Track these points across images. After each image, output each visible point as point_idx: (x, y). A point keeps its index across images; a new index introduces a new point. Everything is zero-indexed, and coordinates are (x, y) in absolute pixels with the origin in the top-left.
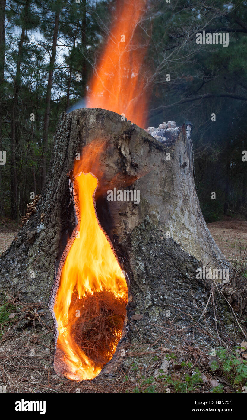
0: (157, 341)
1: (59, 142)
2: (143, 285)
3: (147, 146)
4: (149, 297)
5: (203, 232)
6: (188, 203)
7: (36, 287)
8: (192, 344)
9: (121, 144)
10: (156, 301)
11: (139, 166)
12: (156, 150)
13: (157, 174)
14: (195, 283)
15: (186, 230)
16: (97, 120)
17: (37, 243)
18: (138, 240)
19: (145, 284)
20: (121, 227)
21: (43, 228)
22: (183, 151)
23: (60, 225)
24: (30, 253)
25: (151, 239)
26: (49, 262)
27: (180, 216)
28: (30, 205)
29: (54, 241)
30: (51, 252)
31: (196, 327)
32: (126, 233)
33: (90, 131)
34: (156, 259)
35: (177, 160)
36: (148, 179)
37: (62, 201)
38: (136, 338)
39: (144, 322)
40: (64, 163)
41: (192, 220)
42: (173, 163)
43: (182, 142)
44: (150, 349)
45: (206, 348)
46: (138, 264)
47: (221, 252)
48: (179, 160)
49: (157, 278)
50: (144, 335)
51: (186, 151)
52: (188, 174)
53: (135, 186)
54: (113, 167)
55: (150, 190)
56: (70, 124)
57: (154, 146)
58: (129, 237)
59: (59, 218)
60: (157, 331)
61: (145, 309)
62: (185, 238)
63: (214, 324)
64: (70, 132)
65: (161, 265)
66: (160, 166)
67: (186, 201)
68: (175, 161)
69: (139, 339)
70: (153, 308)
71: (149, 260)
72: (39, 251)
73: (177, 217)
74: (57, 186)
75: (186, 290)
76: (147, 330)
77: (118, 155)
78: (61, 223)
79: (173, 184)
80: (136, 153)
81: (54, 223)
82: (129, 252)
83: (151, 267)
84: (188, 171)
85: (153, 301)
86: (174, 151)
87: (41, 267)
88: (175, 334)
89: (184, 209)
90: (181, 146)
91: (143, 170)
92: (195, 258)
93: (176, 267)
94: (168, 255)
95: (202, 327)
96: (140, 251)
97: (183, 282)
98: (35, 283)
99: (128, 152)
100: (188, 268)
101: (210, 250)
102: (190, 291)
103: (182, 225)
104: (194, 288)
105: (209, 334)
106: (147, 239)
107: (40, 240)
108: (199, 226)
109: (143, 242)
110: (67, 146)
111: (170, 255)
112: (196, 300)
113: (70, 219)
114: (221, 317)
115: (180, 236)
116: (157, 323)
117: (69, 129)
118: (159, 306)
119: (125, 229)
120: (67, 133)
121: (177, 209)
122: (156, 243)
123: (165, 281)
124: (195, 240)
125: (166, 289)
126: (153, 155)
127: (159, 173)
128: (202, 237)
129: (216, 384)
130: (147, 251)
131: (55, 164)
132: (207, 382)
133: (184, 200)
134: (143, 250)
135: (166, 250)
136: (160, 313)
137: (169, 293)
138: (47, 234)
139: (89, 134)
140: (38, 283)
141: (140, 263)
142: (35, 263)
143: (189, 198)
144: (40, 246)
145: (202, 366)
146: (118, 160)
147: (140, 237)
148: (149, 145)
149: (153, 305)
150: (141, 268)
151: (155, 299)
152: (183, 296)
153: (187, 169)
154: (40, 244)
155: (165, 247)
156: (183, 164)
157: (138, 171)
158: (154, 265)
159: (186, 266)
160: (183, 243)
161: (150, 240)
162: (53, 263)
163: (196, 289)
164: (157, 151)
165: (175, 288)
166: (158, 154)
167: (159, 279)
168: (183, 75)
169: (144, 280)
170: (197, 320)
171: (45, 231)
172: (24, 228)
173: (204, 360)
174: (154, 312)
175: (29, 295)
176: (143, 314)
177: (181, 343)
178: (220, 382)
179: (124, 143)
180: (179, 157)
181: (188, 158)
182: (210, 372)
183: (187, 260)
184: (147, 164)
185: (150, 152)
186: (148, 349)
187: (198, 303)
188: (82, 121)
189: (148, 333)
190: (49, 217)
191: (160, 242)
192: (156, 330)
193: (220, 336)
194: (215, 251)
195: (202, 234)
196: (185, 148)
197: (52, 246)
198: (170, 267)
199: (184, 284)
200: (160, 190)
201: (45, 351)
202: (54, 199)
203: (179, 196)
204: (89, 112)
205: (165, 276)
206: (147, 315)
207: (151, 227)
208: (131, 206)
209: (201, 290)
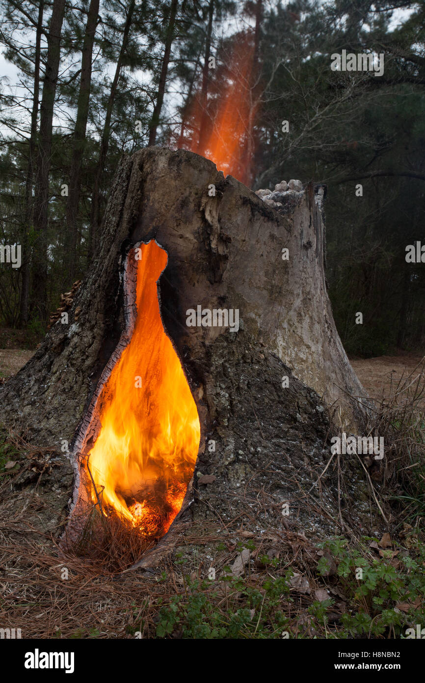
0: (236, 519)
1: (113, 199)
2: (224, 427)
3: (248, 211)
4: (231, 447)
5: (333, 353)
6: (311, 304)
7: (56, 422)
8: (295, 529)
9: (205, 204)
10: (241, 455)
11: (233, 241)
12: (262, 218)
13: (262, 255)
14: (311, 431)
15: (304, 347)
16: (169, 164)
17: (66, 353)
18: (222, 356)
19: (227, 426)
20: (196, 334)
21: (77, 330)
22: (306, 224)
23: (102, 325)
24: (54, 369)
25: (244, 356)
26: (79, 383)
27: (296, 324)
28: (65, 296)
29: (90, 350)
30: (84, 368)
31: (304, 502)
32: (203, 343)
33: (157, 182)
34: (249, 388)
35: (295, 236)
36: (246, 262)
37: (107, 288)
38: (201, 511)
39: (218, 487)
40: (116, 230)
41: (315, 332)
42: (289, 241)
43: (306, 210)
44: (221, 532)
45: (318, 536)
46: (219, 393)
47: (361, 387)
48: (299, 237)
49: (248, 419)
50: (215, 508)
51: (313, 223)
52: (313, 260)
53: (223, 271)
54: (190, 240)
55: (248, 280)
56: (130, 170)
57: (259, 212)
58: (209, 350)
59: (102, 316)
60: (238, 503)
61: (222, 466)
62: (302, 359)
63: (336, 499)
64: (129, 183)
65: (256, 399)
66: (267, 243)
67: (307, 301)
68: (293, 238)
69: (206, 515)
70: (237, 466)
71: (238, 388)
72: (68, 365)
73: (291, 325)
74: (103, 266)
75: (295, 441)
76: (222, 500)
77: (200, 222)
78: (103, 323)
79: (287, 273)
80: (229, 219)
81: (93, 322)
82: (207, 374)
83: (239, 401)
84: (314, 255)
85: (237, 454)
86: (291, 221)
87: (67, 390)
88: (267, 511)
89: (302, 313)
90: (303, 216)
91: (239, 247)
92: (313, 391)
93: (282, 403)
94: (270, 383)
95: (314, 501)
96: (225, 375)
97: (291, 428)
98: (55, 415)
99: (217, 218)
100: (301, 406)
101: (343, 381)
102: (301, 442)
103: (298, 339)
104: (308, 438)
105: (325, 514)
106: (238, 356)
107: (71, 349)
108: (327, 343)
109: (230, 360)
110: (123, 204)
111: (273, 384)
112: (309, 457)
113: (118, 318)
114: (351, 488)
115: (293, 355)
116: (240, 490)
117: (127, 179)
118: (246, 462)
119: (203, 338)
120: (125, 184)
121: (292, 313)
122: (252, 363)
123: (261, 424)
124: (318, 364)
125: (262, 437)
126: (257, 225)
127: (265, 254)
128: (331, 359)
129: (324, 597)
130: (236, 375)
131: (104, 233)
132: (309, 593)
133: (304, 299)
134: (229, 372)
135: (266, 375)
136: (246, 474)
137: (264, 443)
138: (81, 339)
139: (155, 186)
140: (60, 416)
141: (223, 393)
142: (59, 384)
143: (313, 298)
144: (69, 358)
145: (305, 565)
146: (198, 228)
147: (225, 352)
148: (252, 209)
149: (237, 460)
150: (223, 400)
151: (241, 452)
152: (288, 450)
153: (311, 252)
154: (70, 355)
155: (265, 371)
156: (305, 242)
157: (231, 249)
158: (245, 398)
159: (298, 403)
160: (297, 367)
161: (243, 358)
162: (86, 386)
163: (312, 440)
164: (264, 220)
165: (277, 436)
166: (266, 224)
167: (251, 419)
168: (343, 139)
169: (226, 420)
170: (308, 490)
171: (79, 335)
172: (53, 330)
173: (310, 555)
174: (237, 473)
175: (43, 433)
176: (219, 474)
177: (276, 526)
178: (331, 594)
179: (210, 203)
180: (300, 231)
181: (315, 236)
182: (318, 576)
183: (301, 393)
184: (247, 239)
185: (252, 220)
186: (219, 531)
187: (313, 463)
188: (147, 166)
189: (223, 505)
190: (87, 313)
191: (259, 362)
192: (236, 501)
193: (343, 518)
194: (351, 384)
195: (330, 355)
196: (311, 218)
197: (86, 359)
198: (270, 402)
199: (291, 431)
200: (265, 281)
201: (49, 523)
202: (97, 285)
203: (295, 293)
204: (158, 152)
205: (263, 416)
206: (225, 477)
207: (245, 337)
208: (216, 303)
209: (320, 442)
